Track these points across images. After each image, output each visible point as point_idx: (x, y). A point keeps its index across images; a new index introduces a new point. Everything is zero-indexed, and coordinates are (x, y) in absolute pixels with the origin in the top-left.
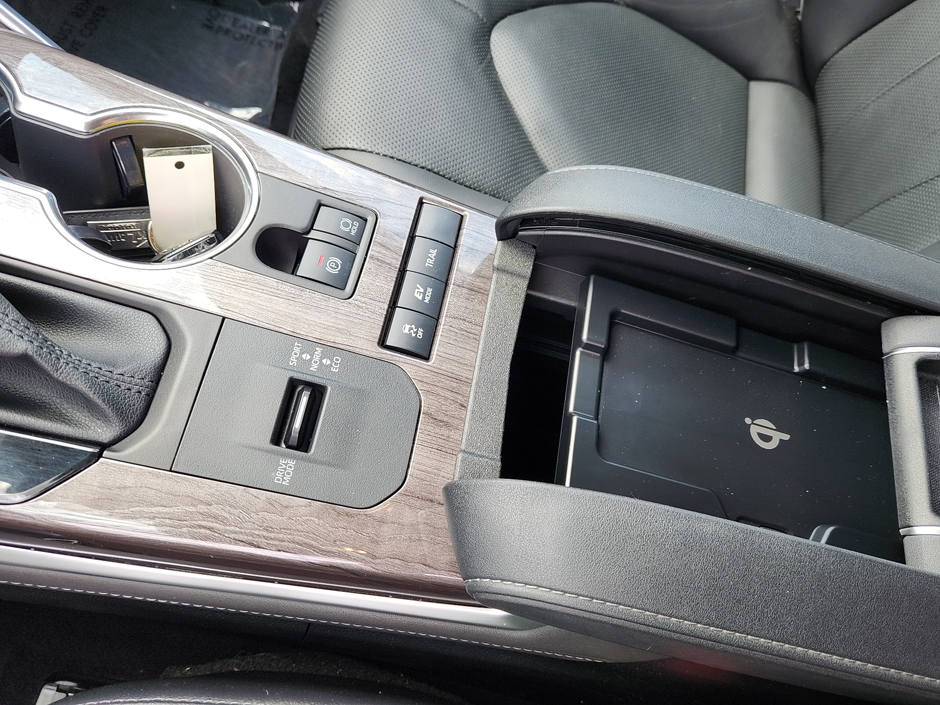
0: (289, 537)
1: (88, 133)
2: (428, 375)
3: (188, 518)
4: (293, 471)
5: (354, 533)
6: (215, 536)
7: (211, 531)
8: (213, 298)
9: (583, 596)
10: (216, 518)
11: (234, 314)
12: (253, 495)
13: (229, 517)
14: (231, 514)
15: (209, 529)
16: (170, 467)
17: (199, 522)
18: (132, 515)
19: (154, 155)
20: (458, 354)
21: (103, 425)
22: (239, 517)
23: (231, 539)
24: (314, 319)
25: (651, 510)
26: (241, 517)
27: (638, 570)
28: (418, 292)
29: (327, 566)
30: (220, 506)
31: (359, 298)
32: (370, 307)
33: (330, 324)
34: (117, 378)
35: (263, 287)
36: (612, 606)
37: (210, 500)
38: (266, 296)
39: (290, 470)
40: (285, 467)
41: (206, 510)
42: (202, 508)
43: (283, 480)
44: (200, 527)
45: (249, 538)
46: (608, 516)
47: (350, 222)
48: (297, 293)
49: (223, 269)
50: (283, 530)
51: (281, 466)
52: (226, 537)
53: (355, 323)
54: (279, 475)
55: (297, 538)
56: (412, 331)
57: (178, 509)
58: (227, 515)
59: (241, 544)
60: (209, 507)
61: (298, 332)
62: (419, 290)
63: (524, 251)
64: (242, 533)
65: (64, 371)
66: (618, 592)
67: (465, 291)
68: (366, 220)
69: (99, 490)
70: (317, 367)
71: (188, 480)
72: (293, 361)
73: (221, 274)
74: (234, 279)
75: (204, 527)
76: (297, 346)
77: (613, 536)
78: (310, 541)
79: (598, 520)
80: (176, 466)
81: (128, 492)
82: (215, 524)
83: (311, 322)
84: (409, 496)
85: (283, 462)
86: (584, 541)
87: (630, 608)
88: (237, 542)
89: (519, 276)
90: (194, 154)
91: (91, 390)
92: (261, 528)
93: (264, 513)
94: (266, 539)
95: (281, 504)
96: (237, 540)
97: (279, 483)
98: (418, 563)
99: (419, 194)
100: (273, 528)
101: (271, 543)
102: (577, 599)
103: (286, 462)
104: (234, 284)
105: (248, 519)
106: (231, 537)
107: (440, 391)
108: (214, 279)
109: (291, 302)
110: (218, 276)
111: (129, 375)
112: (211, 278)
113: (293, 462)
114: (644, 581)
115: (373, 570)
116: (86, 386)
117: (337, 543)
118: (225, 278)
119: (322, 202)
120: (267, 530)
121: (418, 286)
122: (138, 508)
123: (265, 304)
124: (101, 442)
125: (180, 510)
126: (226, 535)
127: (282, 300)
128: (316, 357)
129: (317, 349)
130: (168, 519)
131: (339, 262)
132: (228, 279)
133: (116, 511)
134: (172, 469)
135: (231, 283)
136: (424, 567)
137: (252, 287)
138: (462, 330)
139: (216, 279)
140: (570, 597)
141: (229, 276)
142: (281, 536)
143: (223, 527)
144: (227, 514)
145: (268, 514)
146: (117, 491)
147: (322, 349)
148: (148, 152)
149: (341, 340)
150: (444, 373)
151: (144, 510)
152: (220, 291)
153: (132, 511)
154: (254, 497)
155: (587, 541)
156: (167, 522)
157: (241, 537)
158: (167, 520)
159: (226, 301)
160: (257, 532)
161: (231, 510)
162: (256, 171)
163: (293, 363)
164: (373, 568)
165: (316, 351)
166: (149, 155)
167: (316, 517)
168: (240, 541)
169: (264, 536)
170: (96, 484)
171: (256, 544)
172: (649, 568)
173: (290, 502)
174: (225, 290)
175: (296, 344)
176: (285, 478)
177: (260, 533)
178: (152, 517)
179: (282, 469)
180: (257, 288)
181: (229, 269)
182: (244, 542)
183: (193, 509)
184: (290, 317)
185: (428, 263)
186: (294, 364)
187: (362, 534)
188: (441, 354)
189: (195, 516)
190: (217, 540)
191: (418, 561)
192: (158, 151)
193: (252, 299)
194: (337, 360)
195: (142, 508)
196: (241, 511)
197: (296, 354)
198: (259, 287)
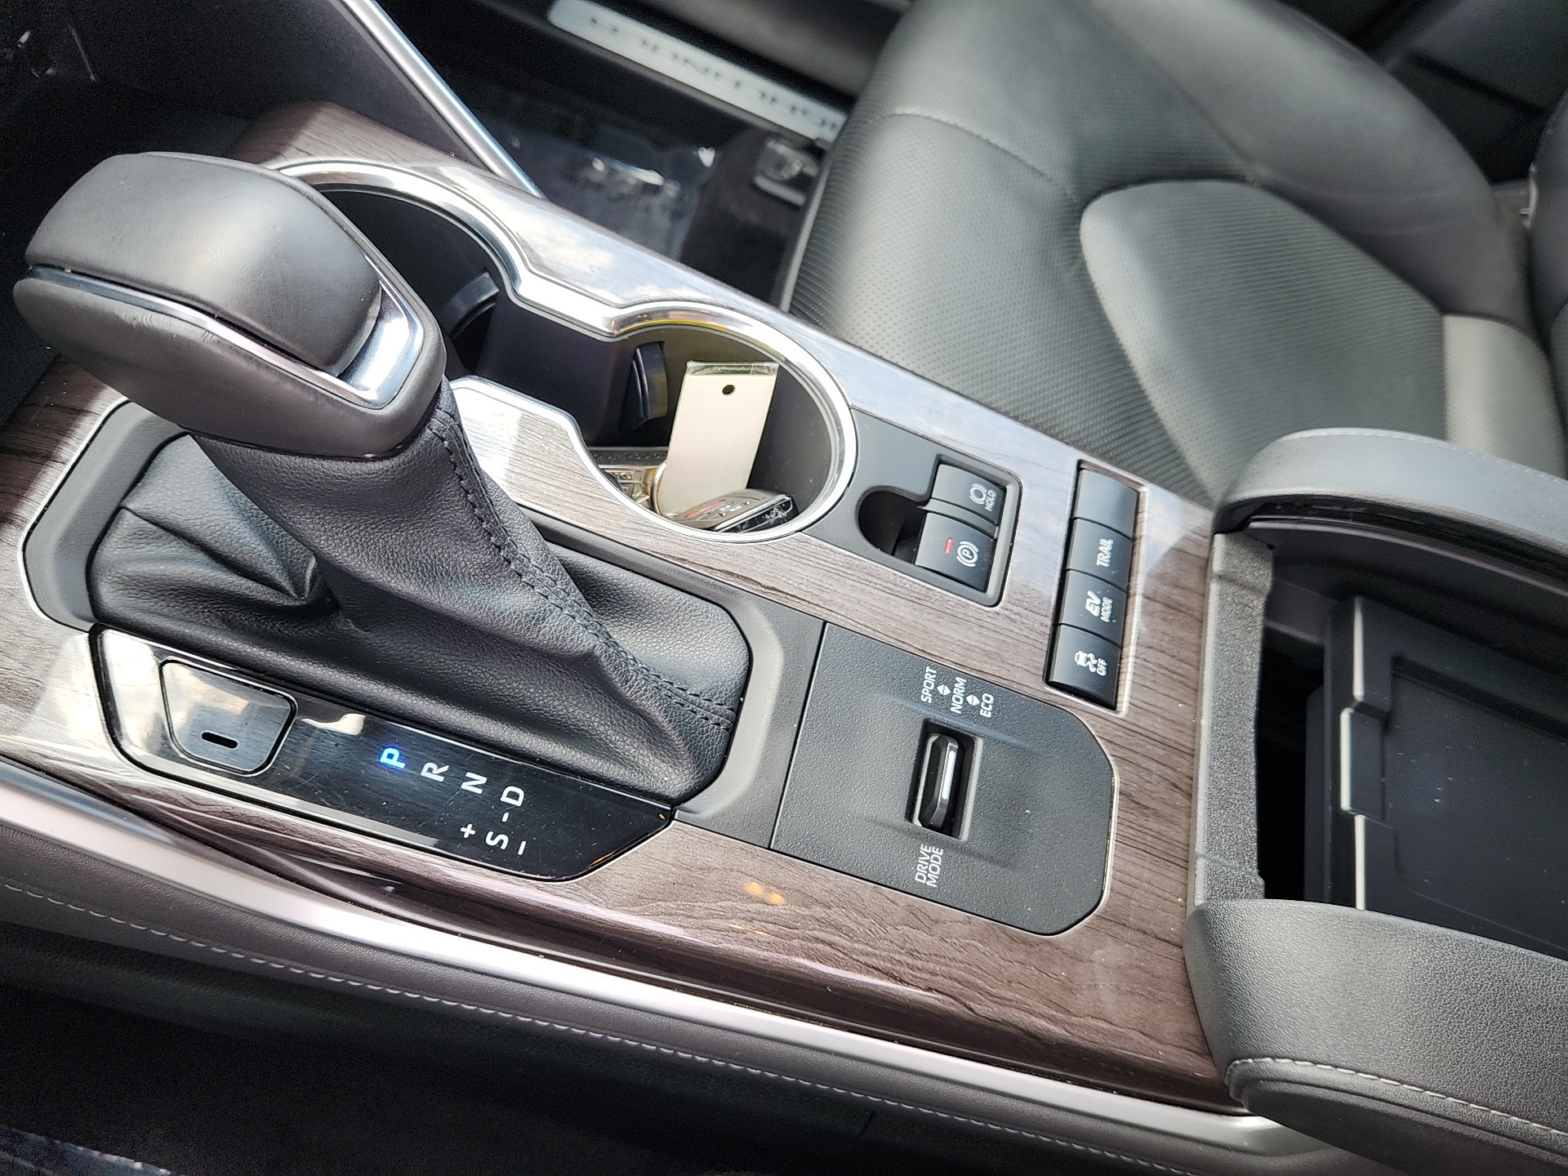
0: (943, 968)
1: (611, 335)
2: (1120, 734)
3: (799, 924)
4: (940, 866)
5: (1036, 972)
6: (839, 957)
7: (832, 948)
8: (809, 590)
9: (1455, 1098)
10: (838, 928)
11: (839, 617)
12: (888, 899)
13: (856, 929)
14: (859, 924)
15: (829, 944)
16: (768, 843)
17: (815, 932)
18: (722, 913)
19: (700, 372)
20: (1160, 705)
21: (671, 770)
22: (870, 930)
23: (861, 963)
24: (950, 634)
25: (1553, 969)
26: (873, 930)
27: (1542, 1062)
28: (1091, 603)
29: (999, 1022)
30: (843, 909)
31: (1010, 606)
32: (1026, 621)
33: (973, 643)
34: (692, 701)
35: (875, 580)
36: (1500, 1116)
37: (828, 900)
38: (881, 593)
39: (937, 864)
40: (928, 858)
41: (823, 915)
42: (819, 911)
43: (928, 879)
44: (817, 940)
45: (887, 964)
46: (1490, 973)
47: (983, 490)
48: (923, 592)
49: (819, 548)
50: (934, 957)
51: (923, 856)
52: (854, 959)
53: (1008, 643)
54: (921, 870)
55: (955, 972)
56: (1089, 663)
57: (785, 909)
58: (853, 926)
59: (876, 972)
60: (828, 911)
61: (929, 651)
62: (1093, 602)
63: (1257, 553)
64: (875, 955)
65: (635, 684)
66: (1510, 1094)
67: (1159, 607)
68: (1005, 490)
69: (674, 869)
70: (960, 707)
71: (795, 866)
72: (926, 696)
73: (818, 556)
74: (834, 564)
75: (823, 942)
76: (930, 672)
77: (1500, 1004)
78: (973, 978)
79: (1474, 978)
80: (775, 843)
81: (713, 876)
82: (837, 938)
83: (947, 638)
84: (1111, 921)
85: (925, 850)
86: (1454, 1008)
87: (1528, 1122)
88: (870, 969)
89: (1253, 589)
90: (753, 374)
91: (667, 716)
92: (902, 951)
93: (905, 928)
94: (911, 969)
95: (928, 916)
96: (869, 966)
97: (922, 884)
98: (1134, 1029)
99: (1076, 455)
100: (919, 953)
101: (919, 975)
102: (1443, 1101)
103: (929, 851)
104: (836, 572)
105: (883, 934)
106: (861, 960)
107: (1139, 759)
108: (808, 562)
109: (916, 606)
110: (812, 559)
111: (705, 698)
112: (804, 561)
113: (939, 851)
114: (1551, 1080)
115: (1067, 1033)
116: (661, 709)
117: (1013, 985)
118: (823, 563)
119: (943, 458)
120: (911, 954)
121: (1090, 593)
122: (729, 903)
123: (881, 605)
124: (667, 796)
125: (788, 912)
126: (855, 957)
127: (902, 601)
128: (957, 691)
129: (957, 679)
130: (772, 923)
131: (975, 550)
132: (827, 564)
133: (699, 904)
134: (772, 847)
135: (830, 570)
136: (1142, 1036)
137: (861, 579)
138: (1160, 666)
139: (811, 563)
140: (1433, 1096)
141: (828, 560)
142: (931, 966)
143: (848, 943)
144: (853, 923)
145: (911, 929)
146: (698, 874)
147: (965, 681)
148: (695, 368)
149: (991, 668)
150: (1142, 731)
151: (738, 907)
152: (817, 582)
153: (721, 907)
154: (888, 901)
155: (1459, 1010)
156: (770, 928)
157: (874, 962)
158: (771, 925)
159: (827, 597)
160: (897, 957)
161: (859, 918)
162: (848, 405)
163: (926, 698)
164: (1066, 1031)
165: (957, 682)
166: (694, 373)
167: (980, 942)
168: (873, 967)
169: (908, 964)
170: (669, 860)
171: (896, 975)
172: (1557, 1059)
173: (940, 913)
174: (824, 580)
175: (928, 669)
176: (929, 875)
177: (903, 958)
178: (749, 919)
179: (925, 861)
180: (867, 581)
181: (827, 548)
182: (879, 970)
183: (806, 912)
184: (916, 628)
185: (1101, 561)
186: (928, 700)
187: (1048, 976)
188: (1135, 702)
189: (810, 923)
190: (842, 964)
191: (1134, 1026)
192: (707, 367)
193: (863, 597)
194: (988, 699)
195: (735, 904)
196: (873, 921)
197: (928, 684)
198: (870, 578)
